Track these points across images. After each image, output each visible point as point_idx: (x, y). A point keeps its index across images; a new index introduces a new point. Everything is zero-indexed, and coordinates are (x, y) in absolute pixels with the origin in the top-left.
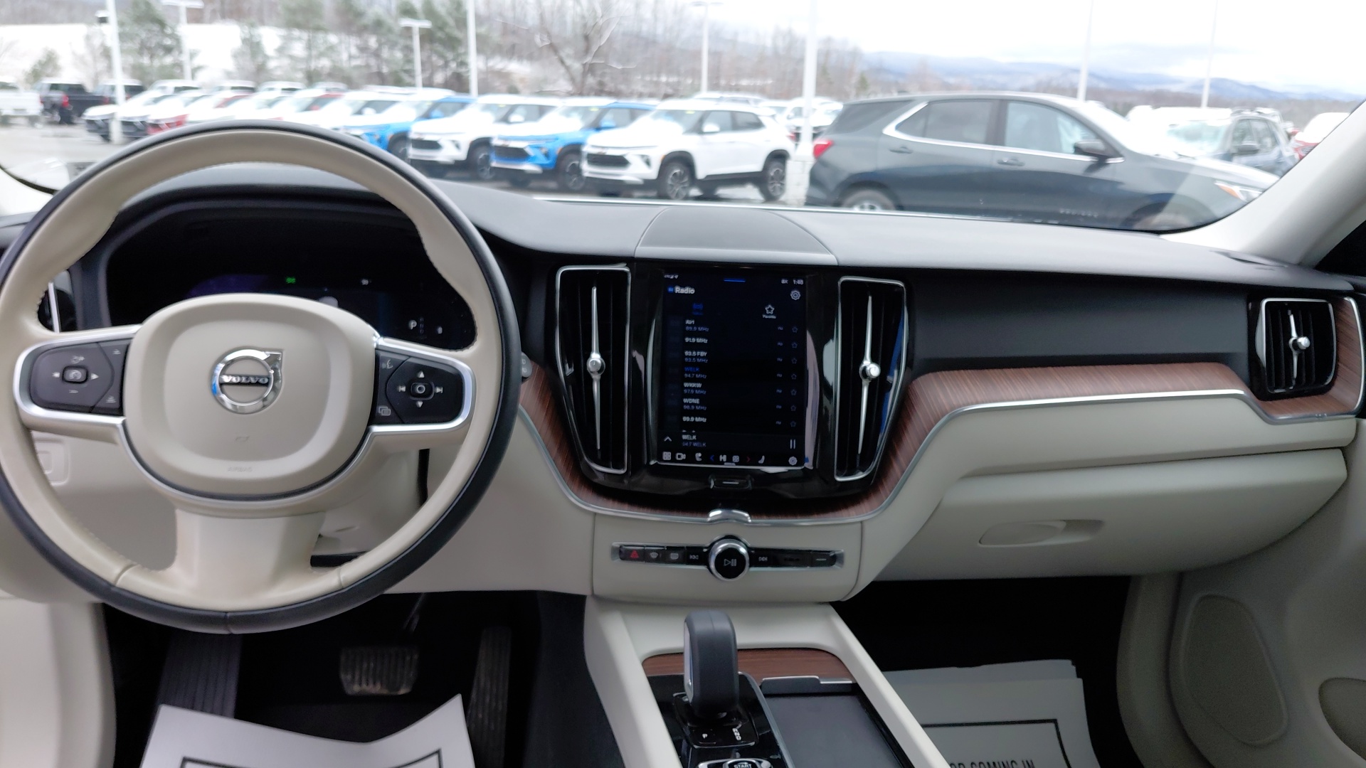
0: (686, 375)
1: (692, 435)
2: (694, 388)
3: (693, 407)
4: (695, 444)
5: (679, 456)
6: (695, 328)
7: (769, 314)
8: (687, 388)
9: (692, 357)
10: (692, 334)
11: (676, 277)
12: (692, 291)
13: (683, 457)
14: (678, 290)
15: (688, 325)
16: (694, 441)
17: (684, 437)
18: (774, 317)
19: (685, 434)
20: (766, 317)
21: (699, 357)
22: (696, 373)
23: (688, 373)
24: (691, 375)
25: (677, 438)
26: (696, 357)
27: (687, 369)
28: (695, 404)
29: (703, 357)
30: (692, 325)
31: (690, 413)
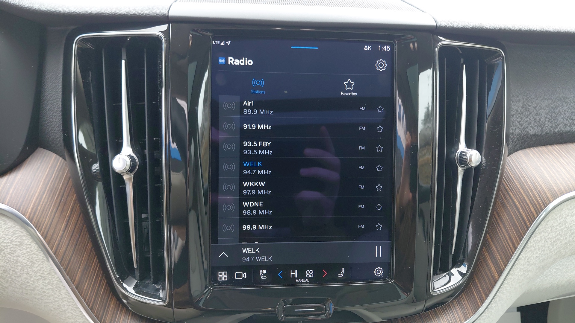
0: (245, 172)
1: (254, 247)
2: (256, 188)
3: (255, 212)
4: (258, 259)
5: (239, 275)
6: (256, 111)
7: (349, 91)
8: (246, 188)
9: (252, 148)
10: (250, 119)
11: (229, 43)
12: (250, 63)
13: (244, 275)
14: (231, 61)
15: (247, 107)
16: (257, 255)
17: (245, 251)
18: (354, 94)
19: (246, 247)
20: (345, 94)
21: (262, 148)
22: (257, 168)
23: (247, 168)
24: (252, 172)
25: (236, 251)
26: (258, 148)
27: (246, 164)
28: (257, 208)
29: (267, 148)
30: (250, 107)
31: (250, 220)
